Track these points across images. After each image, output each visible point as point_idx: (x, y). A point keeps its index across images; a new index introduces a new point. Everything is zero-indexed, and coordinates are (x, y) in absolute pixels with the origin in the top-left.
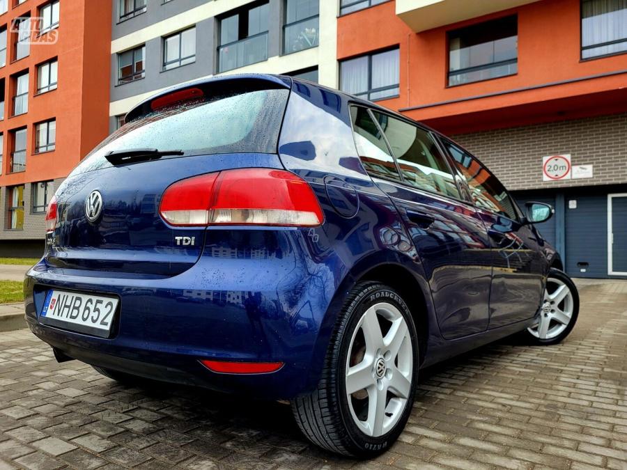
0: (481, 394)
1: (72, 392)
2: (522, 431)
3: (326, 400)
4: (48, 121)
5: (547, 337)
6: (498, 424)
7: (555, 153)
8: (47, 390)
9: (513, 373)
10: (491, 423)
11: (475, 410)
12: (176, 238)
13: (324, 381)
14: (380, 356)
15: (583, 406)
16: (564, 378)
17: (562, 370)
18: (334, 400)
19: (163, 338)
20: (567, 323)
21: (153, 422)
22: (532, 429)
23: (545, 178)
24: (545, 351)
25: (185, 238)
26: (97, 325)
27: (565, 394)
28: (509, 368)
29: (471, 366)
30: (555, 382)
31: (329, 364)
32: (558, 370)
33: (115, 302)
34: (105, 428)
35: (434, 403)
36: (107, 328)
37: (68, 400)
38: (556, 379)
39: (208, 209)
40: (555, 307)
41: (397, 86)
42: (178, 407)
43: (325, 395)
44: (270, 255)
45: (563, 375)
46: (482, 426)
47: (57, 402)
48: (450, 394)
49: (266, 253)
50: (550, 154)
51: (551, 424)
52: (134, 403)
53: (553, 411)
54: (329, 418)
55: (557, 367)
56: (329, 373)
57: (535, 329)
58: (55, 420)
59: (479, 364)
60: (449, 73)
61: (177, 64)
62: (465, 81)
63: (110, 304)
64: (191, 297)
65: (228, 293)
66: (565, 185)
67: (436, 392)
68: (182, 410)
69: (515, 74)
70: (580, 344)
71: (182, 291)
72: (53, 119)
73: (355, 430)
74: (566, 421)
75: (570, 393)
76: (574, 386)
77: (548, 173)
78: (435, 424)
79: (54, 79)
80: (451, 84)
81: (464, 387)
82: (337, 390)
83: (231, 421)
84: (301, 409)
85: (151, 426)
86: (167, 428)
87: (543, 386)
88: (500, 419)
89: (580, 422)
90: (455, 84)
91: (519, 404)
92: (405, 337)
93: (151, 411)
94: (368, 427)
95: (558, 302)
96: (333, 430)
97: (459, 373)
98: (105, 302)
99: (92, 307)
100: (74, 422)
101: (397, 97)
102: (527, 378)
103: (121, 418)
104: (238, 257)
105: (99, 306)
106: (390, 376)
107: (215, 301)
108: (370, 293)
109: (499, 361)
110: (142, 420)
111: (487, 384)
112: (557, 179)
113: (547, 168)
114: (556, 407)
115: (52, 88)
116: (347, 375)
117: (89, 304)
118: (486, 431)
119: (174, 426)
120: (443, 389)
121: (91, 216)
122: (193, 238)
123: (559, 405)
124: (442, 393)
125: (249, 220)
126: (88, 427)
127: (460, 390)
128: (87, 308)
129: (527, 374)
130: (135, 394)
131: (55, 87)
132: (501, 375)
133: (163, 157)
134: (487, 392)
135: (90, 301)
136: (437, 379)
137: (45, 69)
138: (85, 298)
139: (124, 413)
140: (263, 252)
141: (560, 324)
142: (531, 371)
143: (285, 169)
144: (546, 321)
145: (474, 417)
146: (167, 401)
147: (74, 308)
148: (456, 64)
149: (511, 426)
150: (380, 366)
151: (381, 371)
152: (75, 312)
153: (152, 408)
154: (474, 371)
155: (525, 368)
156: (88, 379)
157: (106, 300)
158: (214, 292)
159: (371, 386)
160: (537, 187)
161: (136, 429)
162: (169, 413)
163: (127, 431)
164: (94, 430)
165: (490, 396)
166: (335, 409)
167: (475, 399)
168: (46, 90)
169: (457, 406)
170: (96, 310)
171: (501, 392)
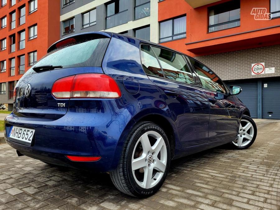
0: (204, 171)
1: (28, 169)
2: (216, 187)
3: (122, 173)
4: (34, 52)
5: (242, 146)
6: (206, 184)
7: (258, 62)
8: (18, 168)
9: (222, 161)
10: (203, 184)
11: (199, 178)
12: (58, 104)
13: (121, 165)
14: (150, 154)
15: (248, 176)
16: (244, 164)
17: (244, 161)
18: (126, 173)
19: (56, 147)
20: (251, 140)
21: (58, 182)
22: (221, 186)
23: (253, 74)
24: (240, 152)
25: (61, 104)
26: (27, 141)
27: (241, 171)
28: (221, 159)
29: (204, 159)
30: (238, 166)
31: (124, 157)
32: (242, 160)
33: (34, 131)
34: (37, 184)
35: (181, 175)
36: (30, 142)
37: (26, 172)
38: (240, 165)
39: (70, 91)
40: (245, 132)
41: (185, 33)
42: (70, 175)
43: (122, 171)
44: (99, 111)
45: (244, 163)
46: (199, 185)
47: (20, 173)
48: (190, 171)
49: (97, 110)
50: (255, 62)
51: (230, 184)
52: (53, 173)
53: (233, 179)
54: (124, 181)
55: (242, 159)
56: (124, 161)
57: (236, 143)
58: (18, 180)
59: (207, 157)
60: (209, 27)
61: (88, 26)
62: (216, 30)
63: (32, 132)
64: (66, 129)
65: (80, 127)
66: (262, 77)
67: (184, 170)
68: (72, 177)
69: (239, 26)
70: (257, 149)
71: (63, 126)
72: (36, 51)
73: (136, 186)
74: (238, 183)
75: (244, 171)
76: (247, 168)
77: (254, 71)
78: (179, 183)
79: (36, 33)
80: (209, 32)
81: (198, 167)
82: (127, 168)
83: (91, 181)
84: (113, 176)
85: (57, 183)
86: (63, 184)
87: (233, 167)
88: (208, 182)
89: (243, 184)
90: (212, 31)
91: (219, 175)
92: (163, 146)
93: (59, 177)
94: (143, 185)
95: (247, 130)
96: (126, 186)
97: (197, 162)
98: (30, 131)
99: (26, 133)
100: (25, 181)
101: (185, 38)
102: (227, 164)
103: (45, 180)
104: (86, 112)
105: (28, 133)
106: (155, 163)
107: (75, 131)
108: (144, 127)
109: (217, 156)
110: (54, 181)
111: (208, 166)
112: (258, 74)
113: (254, 69)
114: (235, 177)
115: (35, 37)
116: (132, 162)
117: (25, 132)
118: (200, 187)
119: (67, 183)
120: (187, 169)
121: (27, 94)
122: (65, 104)
123: (237, 176)
124: (187, 170)
125: (88, 96)
126: (30, 183)
127: (195, 169)
128: (24, 134)
129: (228, 162)
130: (54, 170)
131: (36, 37)
132: (216, 162)
133: (55, 69)
134: (206, 170)
135: (25, 130)
136: (187, 164)
137: (32, 29)
138: (23, 129)
139: (47, 178)
140: (96, 109)
141: (248, 140)
142: (230, 161)
143: (104, 74)
144: (241, 139)
145: (197, 181)
146: (67, 173)
147: (20, 133)
148: (212, 22)
149: (212, 185)
150: (150, 158)
151: (151, 161)
152: (20, 135)
153: (59, 176)
154: (204, 161)
155: (228, 160)
156: (37, 163)
157: (31, 130)
158: (75, 127)
159: (145, 167)
160: (249, 78)
161: (50, 185)
162: (66, 178)
163: (46, 185)
164: (33, 185)
165: (208, 172)
166: (126, 176)
167: (200, 173)
168: (33, 38)
169: (191, 176)
170: (27, 134)
171: (213, 170)
